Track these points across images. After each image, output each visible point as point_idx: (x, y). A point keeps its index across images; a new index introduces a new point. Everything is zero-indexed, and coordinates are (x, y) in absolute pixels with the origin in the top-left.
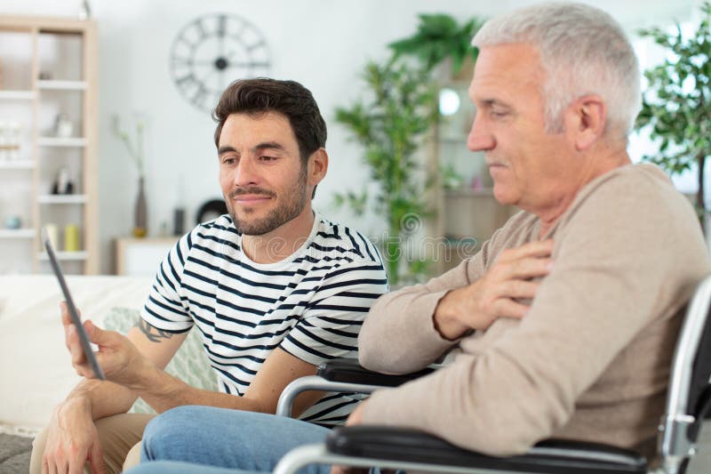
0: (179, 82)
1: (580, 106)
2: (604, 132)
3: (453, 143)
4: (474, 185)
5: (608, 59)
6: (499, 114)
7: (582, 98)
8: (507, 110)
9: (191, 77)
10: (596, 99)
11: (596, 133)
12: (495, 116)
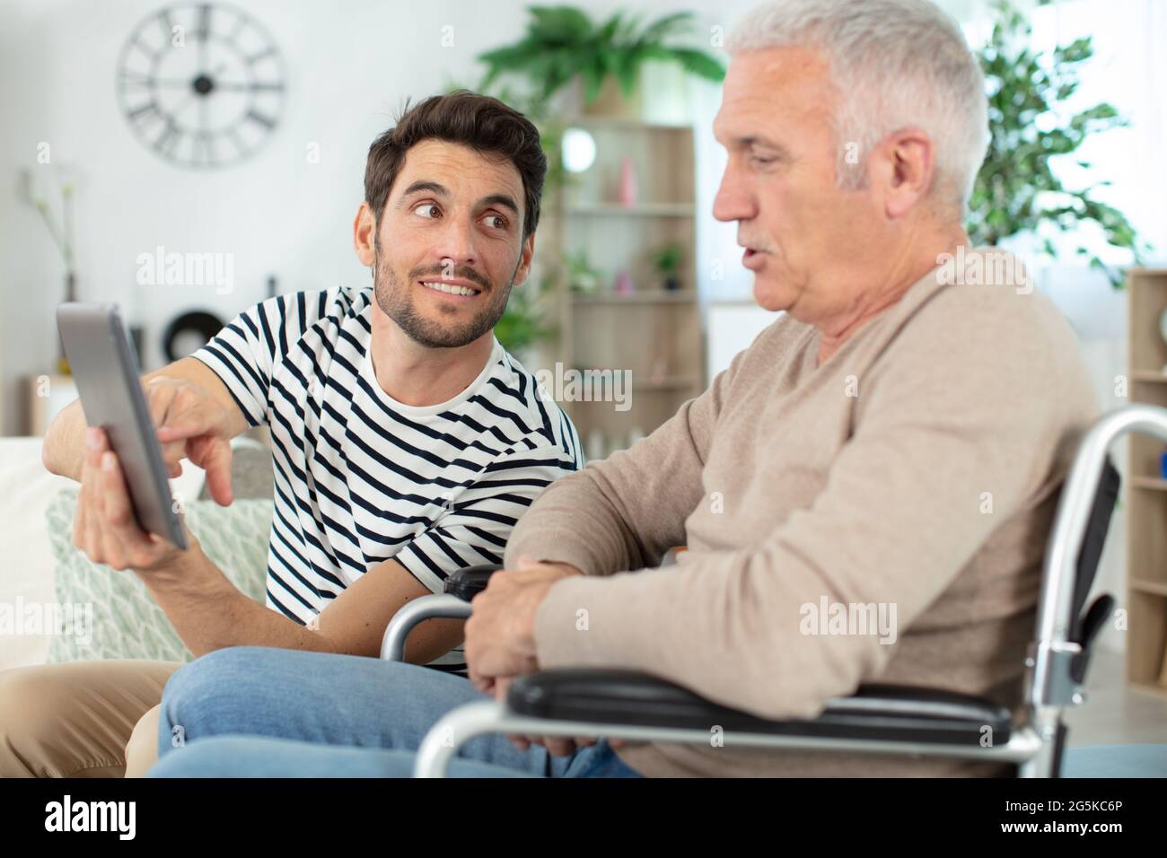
0: (132, 115)
1: (894, 147)
2: (930, 190)
3: (584, 216)
4: (619, 285)
5: (937, 73)
6: (763, 161)
7: (895, 134)
8: (775, 153)
9: (153, 107)
10: (919, 135)
11: (918, 190)
12: (755, 164)
